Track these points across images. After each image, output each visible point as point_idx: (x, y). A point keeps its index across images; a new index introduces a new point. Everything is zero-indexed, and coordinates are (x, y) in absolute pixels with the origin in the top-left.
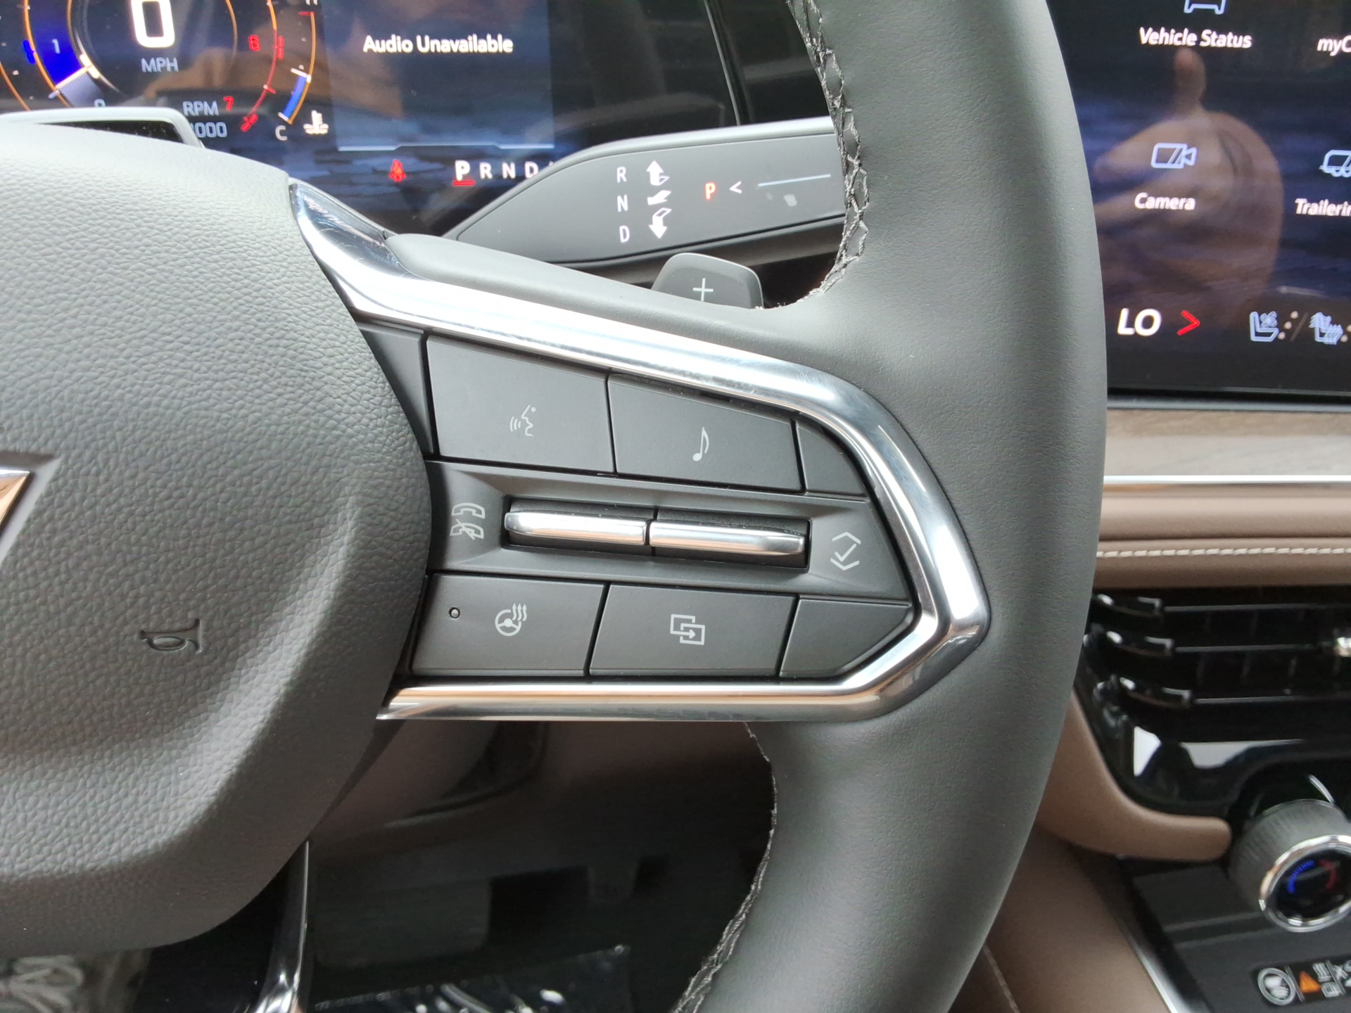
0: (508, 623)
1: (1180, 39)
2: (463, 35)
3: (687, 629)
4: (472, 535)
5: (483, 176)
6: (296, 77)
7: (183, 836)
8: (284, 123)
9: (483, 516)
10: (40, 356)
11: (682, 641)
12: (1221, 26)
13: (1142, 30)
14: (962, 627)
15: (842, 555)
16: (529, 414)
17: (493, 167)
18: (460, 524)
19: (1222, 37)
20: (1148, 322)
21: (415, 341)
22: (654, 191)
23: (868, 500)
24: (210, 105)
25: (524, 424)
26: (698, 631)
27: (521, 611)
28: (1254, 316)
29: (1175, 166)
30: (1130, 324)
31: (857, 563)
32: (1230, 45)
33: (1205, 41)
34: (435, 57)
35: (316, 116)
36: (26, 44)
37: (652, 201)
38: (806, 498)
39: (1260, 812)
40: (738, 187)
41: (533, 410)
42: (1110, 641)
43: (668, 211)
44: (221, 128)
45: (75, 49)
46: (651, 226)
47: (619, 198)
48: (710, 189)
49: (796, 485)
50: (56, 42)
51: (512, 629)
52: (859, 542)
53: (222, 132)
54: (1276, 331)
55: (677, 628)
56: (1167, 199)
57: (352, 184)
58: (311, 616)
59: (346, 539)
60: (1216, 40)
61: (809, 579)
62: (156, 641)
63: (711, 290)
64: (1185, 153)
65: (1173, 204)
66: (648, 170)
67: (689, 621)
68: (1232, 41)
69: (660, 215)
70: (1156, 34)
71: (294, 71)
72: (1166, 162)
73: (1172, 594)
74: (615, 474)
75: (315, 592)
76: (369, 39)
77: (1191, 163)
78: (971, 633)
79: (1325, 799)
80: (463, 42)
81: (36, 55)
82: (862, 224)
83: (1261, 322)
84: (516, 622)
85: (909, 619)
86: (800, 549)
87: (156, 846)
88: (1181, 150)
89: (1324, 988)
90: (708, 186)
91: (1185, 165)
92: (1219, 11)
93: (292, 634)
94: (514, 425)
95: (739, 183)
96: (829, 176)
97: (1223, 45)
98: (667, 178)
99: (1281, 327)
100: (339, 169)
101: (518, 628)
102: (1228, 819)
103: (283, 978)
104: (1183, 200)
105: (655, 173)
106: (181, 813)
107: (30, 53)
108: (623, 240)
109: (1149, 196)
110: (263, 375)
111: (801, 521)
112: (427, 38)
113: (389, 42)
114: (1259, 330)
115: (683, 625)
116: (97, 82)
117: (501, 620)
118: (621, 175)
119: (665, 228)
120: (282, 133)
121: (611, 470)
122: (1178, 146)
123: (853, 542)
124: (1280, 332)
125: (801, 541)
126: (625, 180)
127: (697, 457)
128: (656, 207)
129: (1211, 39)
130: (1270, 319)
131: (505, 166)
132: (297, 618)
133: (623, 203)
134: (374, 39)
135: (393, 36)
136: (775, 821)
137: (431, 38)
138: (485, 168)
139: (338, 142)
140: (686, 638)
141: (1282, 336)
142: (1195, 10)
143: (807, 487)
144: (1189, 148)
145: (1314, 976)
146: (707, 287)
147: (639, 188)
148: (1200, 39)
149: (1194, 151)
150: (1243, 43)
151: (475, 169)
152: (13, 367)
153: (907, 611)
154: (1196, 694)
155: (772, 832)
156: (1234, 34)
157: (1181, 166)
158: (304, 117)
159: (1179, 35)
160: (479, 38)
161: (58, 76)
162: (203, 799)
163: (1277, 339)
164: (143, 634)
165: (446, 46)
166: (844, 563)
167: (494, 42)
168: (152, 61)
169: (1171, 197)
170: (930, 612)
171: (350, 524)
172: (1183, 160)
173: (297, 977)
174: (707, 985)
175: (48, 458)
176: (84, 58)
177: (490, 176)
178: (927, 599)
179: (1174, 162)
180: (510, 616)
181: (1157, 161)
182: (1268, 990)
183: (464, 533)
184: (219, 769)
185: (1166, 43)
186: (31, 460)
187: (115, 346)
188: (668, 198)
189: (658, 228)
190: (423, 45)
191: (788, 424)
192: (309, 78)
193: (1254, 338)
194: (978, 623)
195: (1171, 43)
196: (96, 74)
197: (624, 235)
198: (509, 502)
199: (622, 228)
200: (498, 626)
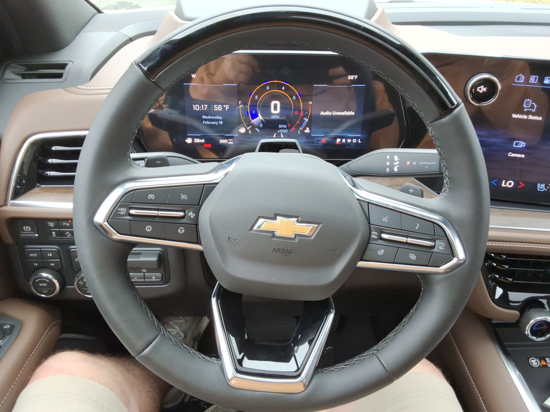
0: (380, 253)
1: (523, 117)
2: (343, 111)
3: (412, 257)
4: (375, 237)
5: (343, 142)
6: (304, 120)
7: (332, 281)
8: (300, 130)
9: (377, 234)
10: (319, 208)
11: (411, 258)
12: (534, 114)
13: (513, 114)
14: (461, 260)
15: (441, 246)
16: (387, 218)
17: (346, 140)
18: (373, 235)
19: (534, 117)
20: (510, 184)
21: (367, 204)
22: (396, 162)
23: (446, 238)
24: (285, 126)
25: (386, 220)
26: (414, 257)
27: (383, 251)
28: (539, 184)
29: (520, 147)
30: (505, 184)
31: (444, 248)
32: (536, 119)
33: (529, 118)
34: (336, 116)
35: (308, 128)
36: (248, 111)
37: (395, 164)
38: (435, 236)
39: (528, 310)
40: (415, 163)
41: (387, 217)
42: (494, 265)
43: (398, 166)
44: (286, 130)
45: (258, 113)
46: (394, 169)
47: (387, 162)
48: (408, 163)
49: (434, 235)
50: (254, 111)
51: (381, 254)
52: (444, 245)
53: (286, 131)
54: (545, 188)
55: (411, 256)
56: (517, 154)
57: (313, 143)
58: (353, 249)
59: (359, 237)
60: (532, 118)
61: (435, 250)
62: (331, 251)
63: (413, 191)
64: (522, 144)
65: (519, 156)
66: (394, 157)
67: (413, 255)
68: (537, 118)
69: (396, 167)
70: (517, 115)
71: (304, 119)
72: (517, 145)
73: (508, 255)
74: (401, 230)
75: (354, 246)
76: (322, 112)
77: (524, 146)
78: (463, 261)
79: (546, 309)
80: (343, 112)
81: (249, 114)
82: (447, 189)
83: (540, 186)
84: (382, 253)
85: (452, 258)
86: (434, 245)
87: (328, 282)
88: (521, 143)
89: (548, 364)
90: (408, 162)
91: (522, 147)
92: (534, 111)
93: (350, 252)
94: (384, 220)
95: (415, 162)
96: (435, 163)
97: (534, 119)
98: (399, 159)
99: (546, 188)
100: (311, 140)
101: (382, 254)
102: (519, 311)
103: (332, 310)
104: (521, 155)
105: (396, 158)
106: (332, 278)
107: (248, 113)
108: (387, 171)
109: (512, 153)
110: (348, 211)
111: (434, 240)
112: (335, 112)
113: (326, 113)
114: (540, 188)
115: (412, 256)
116: (262, 120)
117: (379, 252)
118: (388, 157)
119: (397, 170)
120: (299, 132)
121: (401, 229)
122: (521, 142)
123: (443, 245)
124: (546, 189)
125: (434, 244)
126: (389, 158)
127: (416, 228)
128: (396, 165)
129: (531, 117)
130: (543, 186)
131: (348, 140)
132: (351, 250)
133: (388, 163)
134: (323, 112)
135: (327, 111)
136: (422, 291)
137: (336, 112)
138: (344, 140)
139: (311, 134)
140: (412, 258)
141: (546, 190)
142: (527, 110)
143: (436, 235)
144: (524, 142)
145: (546, 361)
146: (412, 190)
147: (392, 161)
148: (528, 117)
149: (525, 143)
150: (539, 119)
151: (341, 140)
152: (316, 209)
153: (452, 257)
154: (513, 280)
155: (422, 293)
156: (537, 116)
157: (521, 147)
158: (305, 129)
159: (523, 116)
160: (347, 112)
161: (253, 118)
162: (335, 276)
163: (545, 190)
164: (330, 250)
165: (339, 114)
166: (441, 248)
167: (350, 113)
168: (274, 116)
169: (518, 154)
170: (456, 257)
171: (360, 235)
172: (522, 145)
173: (334, 311)
174: (409, 318)
175: (321, 223)
176: (259, 115)
177: (345, 142)
178: (455, 255)
179: (519, 146)
180: (381, 251)
181: (515, 145)
182: (532, 363)
183: (374, 237)
184: (338, 272)
185: (519, 117)
186: (319, 224)
187: (328, 206)
188: (399, 163)
189: (396, 169)
190: (334, 113)
191: (433, 224)
192: (307, 120)
193: (538, 190)
194: (464, 260)
195: (520, 118)
196: (261, 118)
197: (388, 170)
198: (382, 232)
199: (387, 168)
200: (378, 253)
